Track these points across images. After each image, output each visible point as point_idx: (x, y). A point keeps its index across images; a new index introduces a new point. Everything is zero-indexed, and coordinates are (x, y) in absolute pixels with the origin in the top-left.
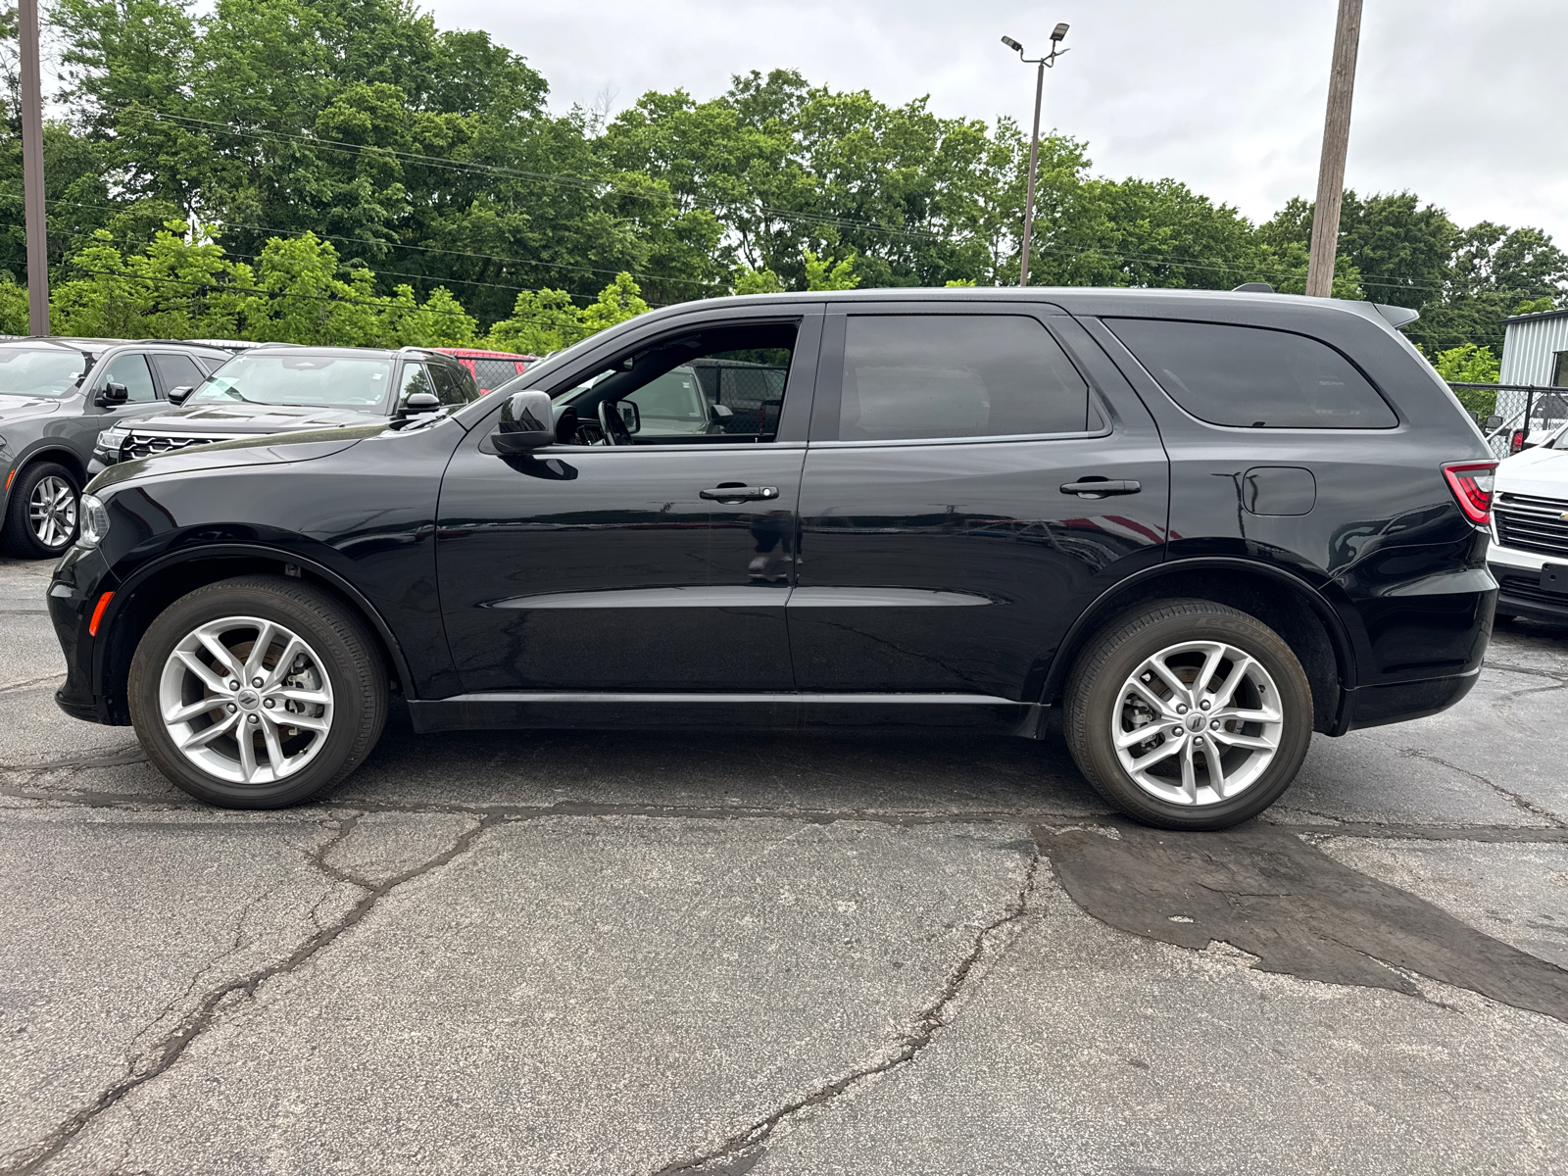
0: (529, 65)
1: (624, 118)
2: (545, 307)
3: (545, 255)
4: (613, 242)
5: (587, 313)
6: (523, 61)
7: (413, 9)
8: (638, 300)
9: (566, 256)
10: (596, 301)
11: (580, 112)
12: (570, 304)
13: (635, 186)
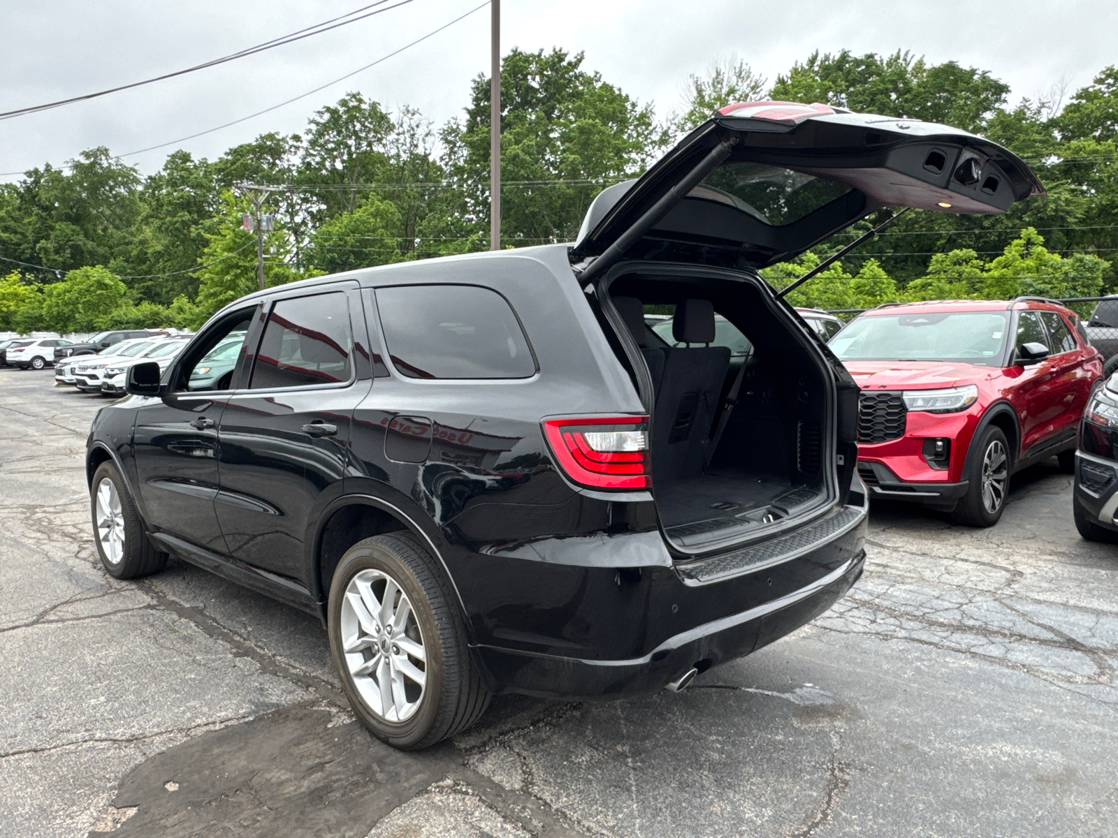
0: (993, 76)
1: (1079, 97)
2: (955, 264)
3: (986, 223)
4: (1048, 202)
5: (993, 265)
6: (988, 74)
7: (908, 59)
8: (1040, 249)
9: (1005, 221)
10: (1002, 255)
11: (1027, 104)
12: (976, 259)
13: (1077, 152)
